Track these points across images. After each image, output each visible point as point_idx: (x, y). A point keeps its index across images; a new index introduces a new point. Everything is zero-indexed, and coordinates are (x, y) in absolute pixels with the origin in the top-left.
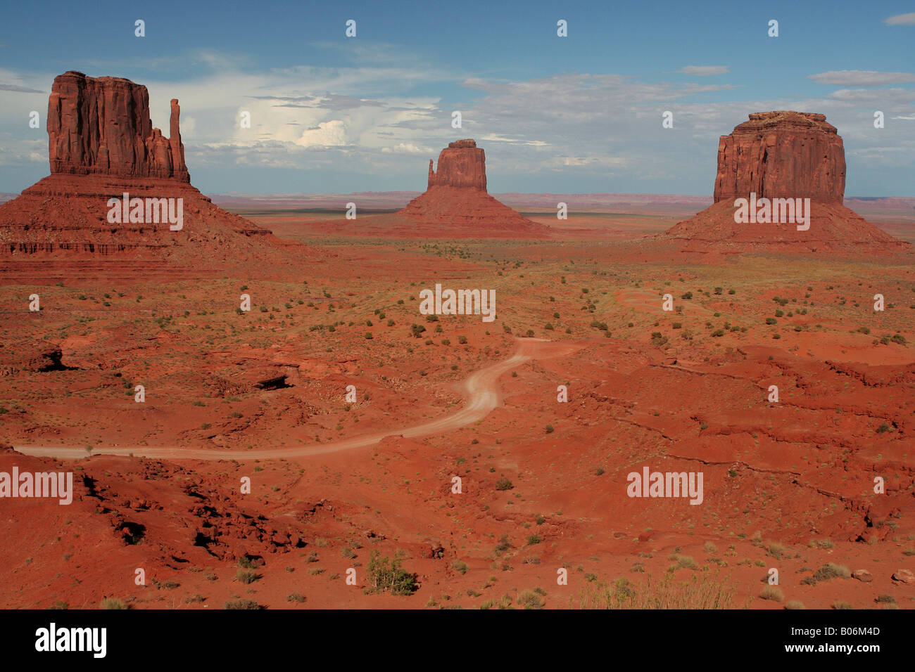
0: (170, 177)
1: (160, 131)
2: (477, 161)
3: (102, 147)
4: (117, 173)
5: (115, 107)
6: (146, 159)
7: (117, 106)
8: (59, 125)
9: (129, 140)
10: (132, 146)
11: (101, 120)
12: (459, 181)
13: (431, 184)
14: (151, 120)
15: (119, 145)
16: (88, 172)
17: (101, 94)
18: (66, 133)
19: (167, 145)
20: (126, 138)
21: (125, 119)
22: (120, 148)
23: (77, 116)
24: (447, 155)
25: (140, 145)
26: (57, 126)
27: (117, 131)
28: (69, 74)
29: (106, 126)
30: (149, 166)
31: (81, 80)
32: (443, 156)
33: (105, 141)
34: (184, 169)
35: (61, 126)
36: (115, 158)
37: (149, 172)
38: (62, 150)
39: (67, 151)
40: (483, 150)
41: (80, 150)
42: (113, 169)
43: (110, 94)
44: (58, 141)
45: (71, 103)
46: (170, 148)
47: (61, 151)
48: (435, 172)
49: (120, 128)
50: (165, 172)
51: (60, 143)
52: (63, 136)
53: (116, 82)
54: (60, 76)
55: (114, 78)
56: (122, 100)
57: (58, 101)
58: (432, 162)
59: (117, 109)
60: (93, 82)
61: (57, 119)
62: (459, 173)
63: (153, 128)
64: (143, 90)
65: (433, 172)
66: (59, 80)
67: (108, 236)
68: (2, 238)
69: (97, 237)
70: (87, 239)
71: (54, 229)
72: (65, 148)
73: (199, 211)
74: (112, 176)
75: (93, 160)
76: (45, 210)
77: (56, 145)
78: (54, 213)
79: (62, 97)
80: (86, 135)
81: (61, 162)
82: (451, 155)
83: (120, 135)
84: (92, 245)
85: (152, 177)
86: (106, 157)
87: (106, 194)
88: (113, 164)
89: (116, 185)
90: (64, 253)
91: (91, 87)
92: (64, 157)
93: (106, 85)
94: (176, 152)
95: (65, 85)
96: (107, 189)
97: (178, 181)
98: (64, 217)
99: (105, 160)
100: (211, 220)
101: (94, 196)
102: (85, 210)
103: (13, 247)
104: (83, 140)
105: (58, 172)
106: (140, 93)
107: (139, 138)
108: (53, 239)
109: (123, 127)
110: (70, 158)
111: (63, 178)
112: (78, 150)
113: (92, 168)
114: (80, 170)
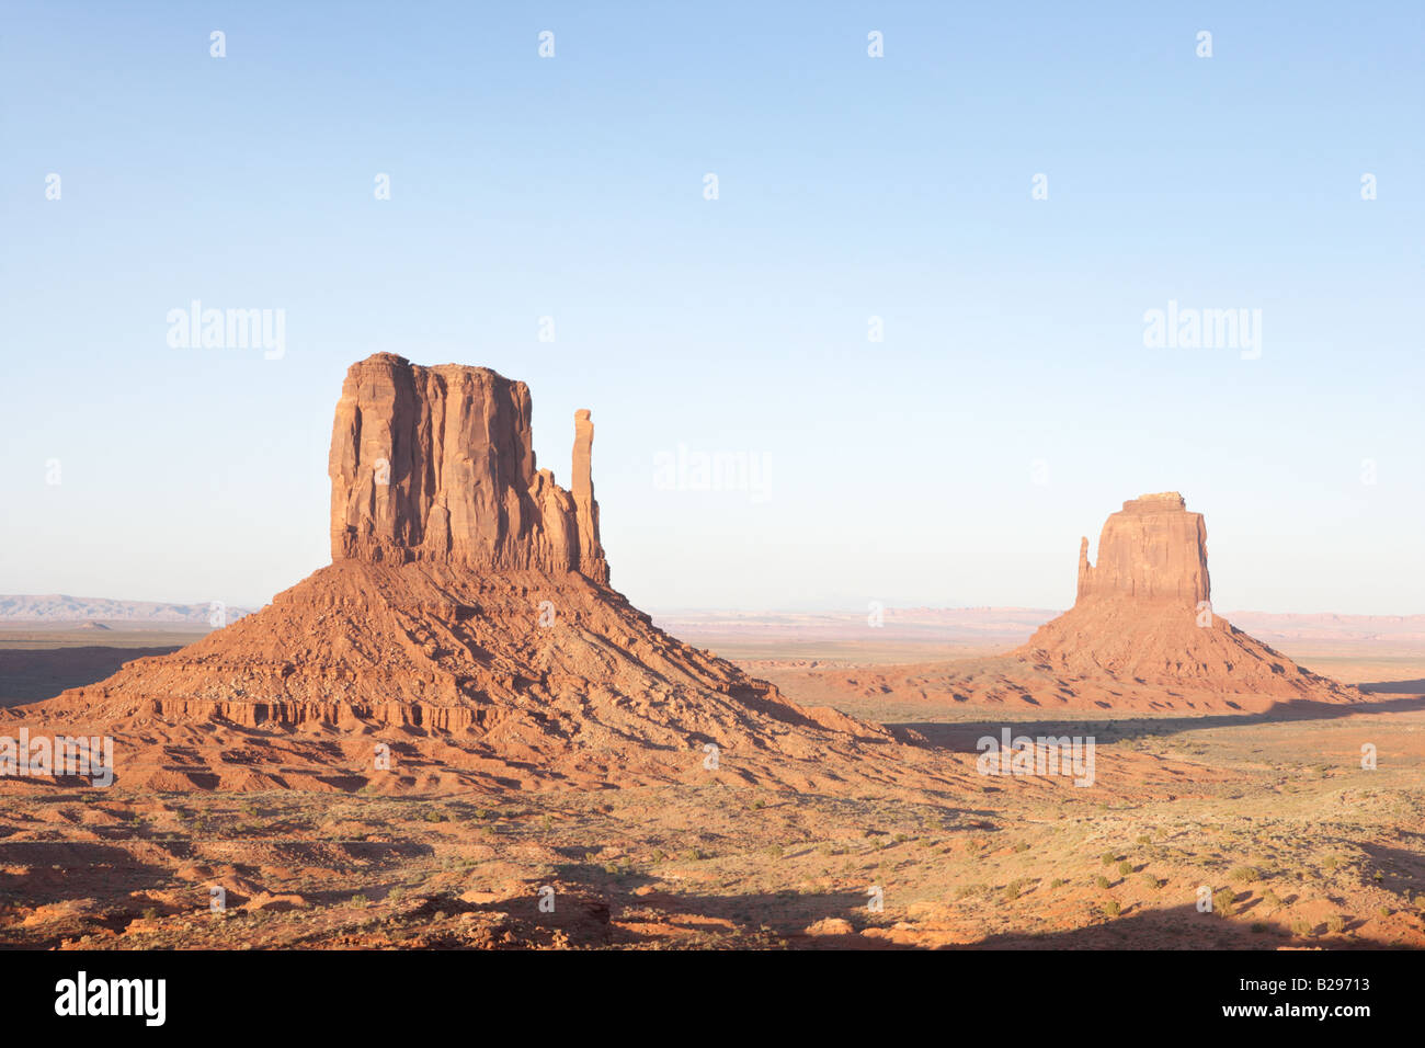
0: (569, 570)
1: (552, 476)
2: (1188, 540)
3: (435, 507)
4: (465, 559)
5: (464, 425)
6: (521, 536)
7: (470, 424)
8: (354, 462)
9: (491, 493)
10: (495, 505)
11: (436, 453)
12: (1148, 584)
13: (1084, 591)
14: (533, 453)
15: (471, 501)
16: (410, 558)
17: (440, 400)
18: (368, 477)
19: (565, 504)
20: (484, 489)
21: (485, 450)
22: (472, 510)
23: (390, 444)
24: (1120, 527)
25: (513, 503)
26: (351, 463)
27: (467, 474)
28: (379, 360)
29: (446, 464)
30: (529, 549)
31: (400, 370)
32: (1111, 529)
33: (443, 495)
34: (599, 553)
35: (358, 463)
36: (461, 532)
37: (528, 559)
38: (358, 512)
39: (368, 514)
40: (1200, 518)
41: (393, 513)
42: (457, 551)
43: (456, 398)
44: (350, 495)
45: (380, 418)
46: (573, 507)
47: (356, 513)
48: (1093, 564)
49: (475, 469)
50: (560, 557)
51: (354, 498)
52: (363, 485)
53: (468, 374)
54: (361, 364)
55: (464, 367)
56: (480, 411)
57: (352, 414)
58: (1085, 543)
59: (469, 429)
60: (424, 371)
61: (350, 449)
62: (1146, 567)
63: (538, 468)
64: (521, 392)
65: (1088, 564)
66: (357, 370)
67: (449, 691)
68: (238, 693)
69: (427, 693)
70: (407, 696)
71: (341, 675)
72: (365, 508)
73: (632, 641)
74: (455, 567)
75: (418, 534)
76: (323, 636)
77: (345, 503)
78: (341, 643)
79: (362, 404)
80: (406, 483)
81: (354, 537)
82: (1129, 527)
83: (473, 481)
84: (417, 711)
85: (533, 570)
86: (443, 527)
87: (443, 602)
88: (456, 544)
89: (464, 586)
90: (361, 725)
91: (419, 385)
92: (361, 527)
93: (450, 380)
94: (582, 516)
95: (368, 381)
96: (445, 593)
97: (585, 578)
98: (361, 651)
99: (441, 534)
100: (655, 661)
101: (420, 607)
102: (402, 637)
103: (260, 711)
104: (400, 492)
105: (347, 557)
106: (514, 399)
107: (510, 490)
108: (339, 695)
109: (480, 466)
110: (372, 528)
111: (358, 568)
112: (389, 513)
113: (416, 550)
114: (392, 554)
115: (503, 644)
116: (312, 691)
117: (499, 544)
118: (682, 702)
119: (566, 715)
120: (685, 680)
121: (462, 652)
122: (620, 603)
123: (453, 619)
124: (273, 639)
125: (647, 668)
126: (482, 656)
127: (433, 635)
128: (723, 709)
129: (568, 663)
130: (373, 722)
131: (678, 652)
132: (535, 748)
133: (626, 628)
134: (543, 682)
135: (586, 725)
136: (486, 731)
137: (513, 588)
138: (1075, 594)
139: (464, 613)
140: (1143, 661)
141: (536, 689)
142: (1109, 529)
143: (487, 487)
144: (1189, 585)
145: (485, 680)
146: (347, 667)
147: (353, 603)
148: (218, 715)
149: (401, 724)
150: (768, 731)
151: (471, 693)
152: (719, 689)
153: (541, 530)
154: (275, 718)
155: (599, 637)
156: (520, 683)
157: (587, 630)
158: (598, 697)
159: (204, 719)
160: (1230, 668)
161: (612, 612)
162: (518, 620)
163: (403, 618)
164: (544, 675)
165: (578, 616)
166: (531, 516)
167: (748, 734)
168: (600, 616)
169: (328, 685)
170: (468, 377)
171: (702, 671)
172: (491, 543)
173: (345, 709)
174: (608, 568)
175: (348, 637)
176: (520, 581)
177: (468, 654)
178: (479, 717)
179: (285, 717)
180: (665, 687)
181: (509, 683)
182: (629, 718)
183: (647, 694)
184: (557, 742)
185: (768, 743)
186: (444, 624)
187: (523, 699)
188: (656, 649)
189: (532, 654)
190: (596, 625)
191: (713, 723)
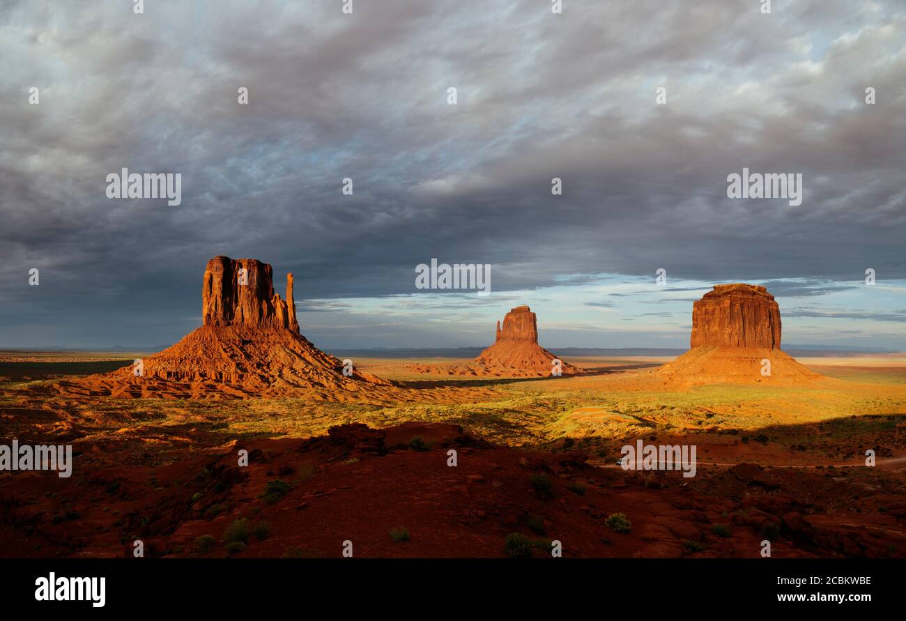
0: (285, 328)
1: (279, 296)
2: (531, 321)
3: (238, 307)
4: (247, 325)
5: (248, 279)
6: (268, 317)
7: (250, 278)
9: (257, 302)
10: (258, 306)
11: (238, 289)
12: (518, 336)
13: (498, 339)
14: (273, 289)
15: (250, 305)
16: (229, 324)
17: (240, 271)
18: (214, 298)
19: (284, 306)
21: (254, 288)
22: (250, 308)
23: (222, 286)
24: (510, 317)
25: (265, 306)
26: (209, 293)
27: (248, 296)
28: (219, 258)
29: (242, 293)
30: (271, 321)
31: (226, 261)
33: (241, 303)
34: (295, 322)
35: (211, 293)
36: (247, 315)
37: (270, 325)
38: (211, 310)
39: (214, 310)
40: (534, 314)
41: (223, 309)
42: (246, 322)
43: (245, 271)
45: (218, 278)
46: (286, 307)
48: (502, 330)
49: (251, 295)
50: (281, 324)
51: (210, 304)
52: (213, 300)
53: (249, 261)
54: (213, 259)
55: (249, 259)
56: (253, 275)
57: (209, 276)
59: (250, 281)
60: (234, 261)
61: (209, 288)
62: (518, 331)
63: (275, 293)
64: (269, 268)
65: (500, 330)
66: (211, 262)
67: (233, 368)
68: (164, 368)
69: (226, 369)
70: (219, 370)
71: (198, 363)
72: (213, 308)
73: (303, 352)
74: (244, 327)
75: (232, 316)
76: (195, 350)
77: (207, 306)
78: (200, 352)
79: (213, 273)
80: (228, 299)
81: (210, 317)
82: (513, 318)
83: (250, 298)
84: (221, 374)
85: (272, 328)
86: (241, 314)
87: (237, 338)
88: (245, 320)
89: (246, 333)
90: (201, 379)
91: (232, 266)
92: (212, 314)
93: (243, 264)
94: (290, 310)
95: (215, 265)
96: (239, 336)
97: (290, 331)
98: (206, 355)
99: (240, 316)
100: (310, 359)
101: (229, 341)
102: (221, 350)
103: (169, 374)
104: (225, 302)
105: (207, 324)
106: (266, 270)
107: (264, 301)
108: (196, 369)
109: (253, 293)
110: (216, 314)
111: (210, 328)
112: (221, 310)
113: (231, 322)
114: (222, 323)
115: (257, 353)
116: (187, 367)
117: (260, 320)
118: (315, 372)
119: (273, 376)
120: (319, 364)
121: (241, 355)
122: (302, 339)
123: (241, 345)
124: (179, 351)
125: (306, 361)
126: (248, 357)
127: (233, 350)
128: (330, 374)
129: (278, 359)
130: (206, 378)
131: (319, 356)
132: (256, 387)
133: (301, 347)
134: (268, 366)
135: (278, 379)
136: (243, 381)
137: (264, 334)
138: (495, 339)
139: (245, 342)
140: (515, 361)
141: (265, 368)
142: (507, 319)
143: (255, 300)
144: (530, 336)
145: (247, 364)
146: (200, 360)
147: (207, 339)
148: (156, 375)
149: (215, 378)
150: (344, 382)
151: (241, 369)
152: (331, 368)
153: (275, 314)
154: (174, 376)
155: (292, 351)
156: (259, 366)
157: (288, 348)
158: (286, 371)
159: (151, 376)
160: (542, 363)
161: (297, 342)
162: (264, 345)
163: (223, 344)
164: (269, 363)
165: (285, 344)
166: (272, 310)
167: (335, 383)
168: (294, 344)
169: (193, 366)
170: (249, 263)
171: (326, 361)
172: (257, 319)
173: (197, 374)
174: (299, 328)
175: (203, 350)
176: (266, 332)
177: (243, 356)
178: (241, 377)
179: (178, 376)
180: (310, 367)
181: (255, 365)
182: (294, 377)
183: (303, 369)
184: (265, 385)
185: (343, 386)
186: (237, 346)
187: (259, 371)
188: (310, 354)
189: (266, 356)
190: (291, 347)
191: (324, 379)
